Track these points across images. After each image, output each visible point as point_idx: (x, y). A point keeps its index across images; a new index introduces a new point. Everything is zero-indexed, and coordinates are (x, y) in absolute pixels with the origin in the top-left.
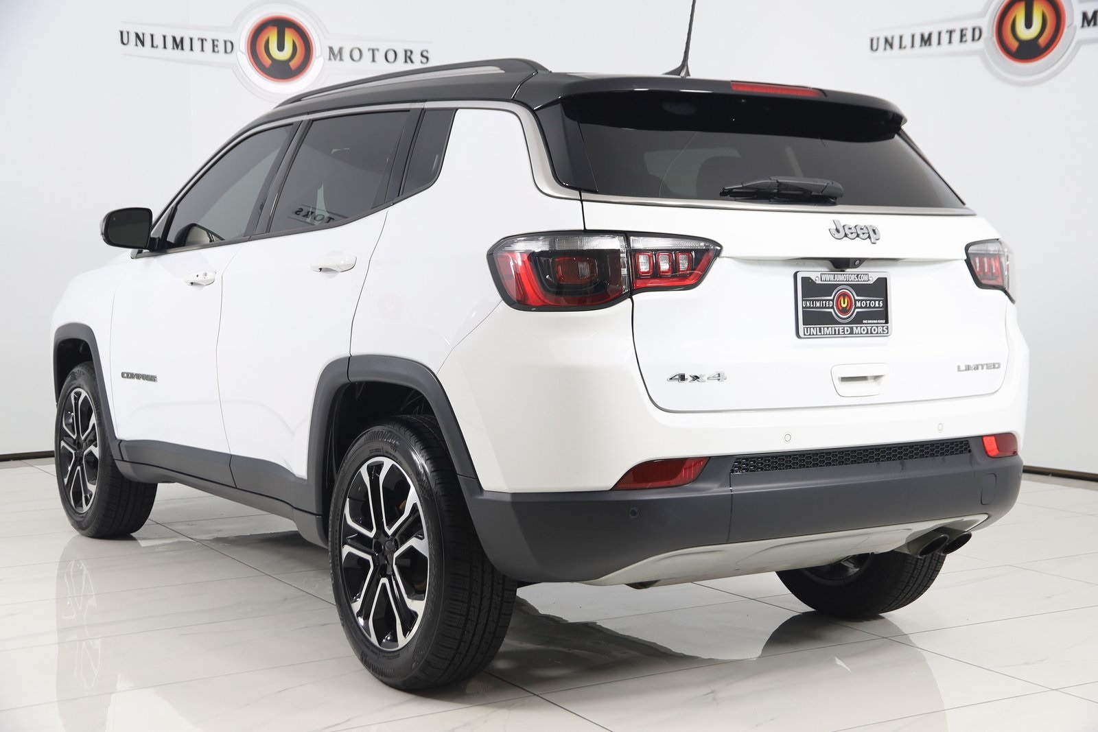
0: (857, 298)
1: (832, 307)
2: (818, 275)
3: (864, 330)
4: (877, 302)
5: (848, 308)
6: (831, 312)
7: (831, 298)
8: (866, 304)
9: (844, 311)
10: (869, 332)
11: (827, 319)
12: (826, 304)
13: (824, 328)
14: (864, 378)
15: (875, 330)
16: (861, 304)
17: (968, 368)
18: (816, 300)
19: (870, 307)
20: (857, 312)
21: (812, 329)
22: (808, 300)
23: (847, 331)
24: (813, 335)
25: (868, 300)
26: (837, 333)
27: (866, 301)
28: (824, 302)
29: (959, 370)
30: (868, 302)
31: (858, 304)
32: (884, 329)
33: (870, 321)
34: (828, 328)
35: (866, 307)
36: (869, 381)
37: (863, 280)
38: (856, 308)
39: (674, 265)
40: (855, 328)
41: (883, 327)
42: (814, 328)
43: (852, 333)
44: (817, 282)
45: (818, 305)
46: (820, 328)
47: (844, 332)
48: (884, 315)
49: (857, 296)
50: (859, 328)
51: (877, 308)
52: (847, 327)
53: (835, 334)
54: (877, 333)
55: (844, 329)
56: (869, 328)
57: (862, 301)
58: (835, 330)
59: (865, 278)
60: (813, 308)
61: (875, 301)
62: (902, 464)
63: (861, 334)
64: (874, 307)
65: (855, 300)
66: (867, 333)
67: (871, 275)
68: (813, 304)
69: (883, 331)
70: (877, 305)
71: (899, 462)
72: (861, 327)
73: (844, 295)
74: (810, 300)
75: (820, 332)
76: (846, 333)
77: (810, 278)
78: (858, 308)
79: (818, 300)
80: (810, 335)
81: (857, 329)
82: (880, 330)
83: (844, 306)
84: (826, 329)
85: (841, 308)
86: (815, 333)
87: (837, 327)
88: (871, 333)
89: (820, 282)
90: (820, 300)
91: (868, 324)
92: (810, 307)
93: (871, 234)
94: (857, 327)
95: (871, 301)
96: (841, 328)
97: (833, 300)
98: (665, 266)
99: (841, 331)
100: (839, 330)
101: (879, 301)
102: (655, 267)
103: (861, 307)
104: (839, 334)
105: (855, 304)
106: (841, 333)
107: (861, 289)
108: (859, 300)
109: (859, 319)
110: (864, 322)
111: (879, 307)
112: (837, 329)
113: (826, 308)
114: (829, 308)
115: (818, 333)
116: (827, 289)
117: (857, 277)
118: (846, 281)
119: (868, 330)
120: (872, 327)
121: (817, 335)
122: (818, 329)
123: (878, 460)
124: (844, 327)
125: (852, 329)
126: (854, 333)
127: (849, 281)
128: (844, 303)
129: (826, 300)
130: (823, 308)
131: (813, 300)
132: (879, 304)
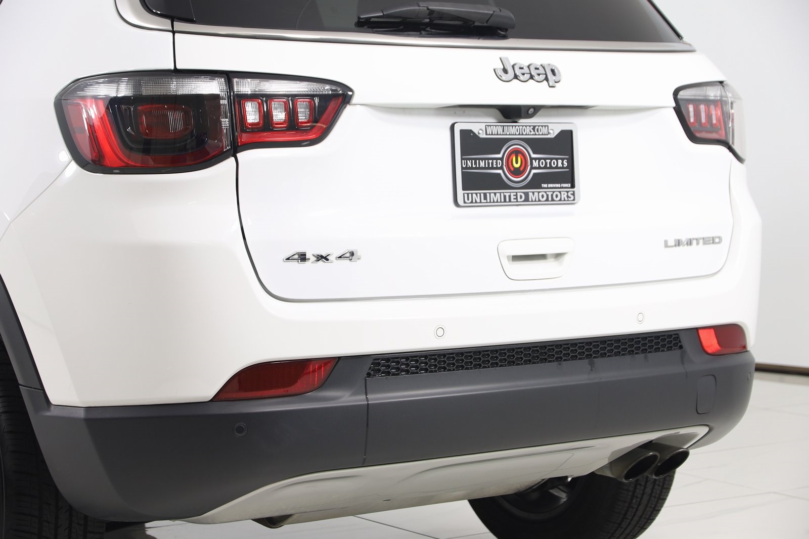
1: (501, 168)
2: (481, 127)
3: (543, 196)
4: (560, 161)
5: (521, 169)
6: (499, 174)
7: (500, 156)
8: (546, 163)
9: (517, 172)
10: (550, 199)
11: (496, 183)
12: (493, 163)
13: (490, 193)
14: (543, 257)
15: (557, 196)
16: (538, 163)
17: (678, 243)
18: (479, 159)
19: (551, 167)
20: (534, 174)
21: (474, 195)
22: (469, 159)
23: (521, 197)
24: (476, 202)
25: (548, 159)
26: (507, 200)
27: (545, 159)
28: (490, 161)
29: (666, 246)
30: (548, 161)
31: (535, 164)
32: (570, 195)
33: (551, 185)
34: (495, 194)
35: (545, 167)
36: (548, 260)
37: (542, 134)
38: (532, 168)
39: (292, 114)
40: (531, 194)
41: (568, 192)
42: (476, 194)
43: (527, 200)
44: (481, 136)
45: (482, 164)
46: (485, 195)
47: (516, 199)
48: (568, 177)
49: (534, 153)
50: (536, 194)
51: (560, 168)
52: (520, 193)
53: (505, 201)
54: (560, 200)
55: (516, 195)
56: (550, 194)
57: (539, 159)
58: (505, 197)
59: (544, 130)
60: (476, 168)
61: (557, 159)
62: (592, 364)
63: (539, 201)
64: (557, 167)
65: (532, 159)
66: (547, 200)
67: (553, 127)
68: (476, 164)
69: (568, 197)
70: (560, 165)
71: (586, 361)
72: (539, 192)
73: (517, 152)
74: (472, 159)
75: (485, 198)
76: (519, 200)
77: (471, 131)
78: (536, 168)
79: (482, 159)
80: (472, 202)
81: (534, 194)
82: (564, 195)
83: (517, 166)
84: (492, 195)
85: (512, 169)
86: (478, 200)
87: (507, 193)
88: (553, 200)
89: (484, 136)
90: (485, 159)
91: (549, 189)
92: (472, 168)
93: (549, 75)
94: (533, 193)
95: (551, 159)
96: (512, 194)
97: (502, 159)
98: (279, 115)
99: (512, 197)
100: (510, 196)
101: (563, 160)
102: (266, 116)
103: (539, 168)
104: (510, 201)
105: (531, 163)
106: (512, 200)
107: (539, 145)
108: (535, 159)
109: (536, 182)
111: (563, 168)
112: (507, 195)
113: (493, 168)
114: (497, 168)
115: (483, 201)
116: (494, 145)
117: (534, 129)
118: (519, 134)
119: (547, 196)
120: (554, 192)
121: (481, 202)
122: (482, 195)
123: (559, 359)
124: (516, 193)
125: (527, 194)
126: (530, 200)
127: (522, 134)
128: (517, 163)
129: (493, 159)
130: (489, 168)
131: (475, 159)
132: (562, 163)
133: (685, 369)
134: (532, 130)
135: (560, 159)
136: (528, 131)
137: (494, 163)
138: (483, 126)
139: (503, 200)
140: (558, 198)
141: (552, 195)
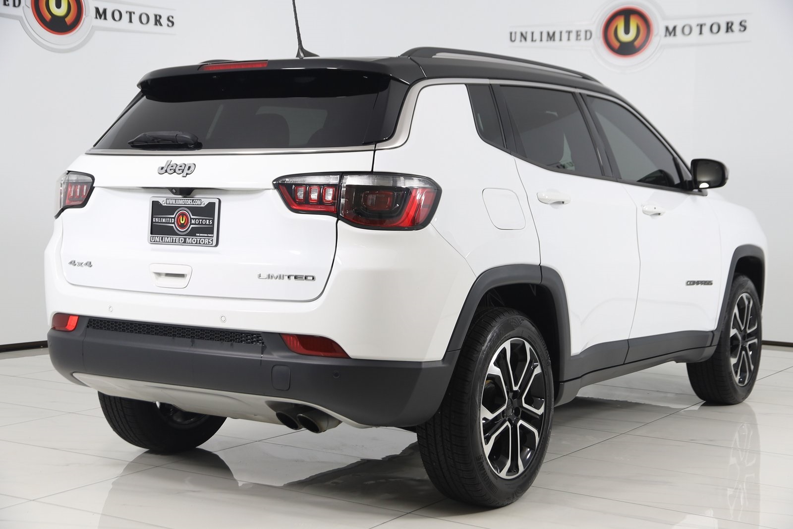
0: (192, 217)
1: (174, 223)
2: (164, 199)
3: (194, 241)
4: (208, 221)
5: (185, 224)
6: (172, 227)
7: (173, 216)
8: (199, 221)
9: (182, 226)
10: (198, 243)
11: (169, 231)
12: (170, 220)
15: (202, 241)
16: (195, 221)
17: (270, 277)
18: (162, 218)
19: (202, 224)
20: (192, 227)
21: (156, 237)
22: (157, 217)
23: (182, 240)
24: (157, 242)
25: (201, 219)
26: (174, 242)
27: (199, 219)
28: (168, 219)
29: (260, 277)
30: (201, 220)
31: (193, 222)
32: (210, 241)
33: (201, 235)
34: (168, 237)
35: (199, 224)
37: (197, 204)
38: (191, 224)
40: (187, 239)
41: (209, 239)
42: (158, 237)
43: (185, 242)
44: (163, 205)
45: (164, 221)
46: (162, 237)
47: (179, 241)
48: (209, 230)
49: (193, 215)
50: (191, 239)
51: (207, 225)
52: (182, 238)
53: (173, 242)
54: (204, 244)
55: (179, 239)
56: (198, 240)
57: (196, 219)
58: (173, 240)
59: (199, 202)
60: (160, 223)
61: (206, 220)
62: (193, 342)
63: (192, 243)
64: (206, 224)
65: (191, 219)
66: (196, 243)
67: (204, 200)
68: (160, 220)
69: (209, 242)
70: (208, 223)
71: (190, 340)
72: (192, 238)
73: (183, 215)
74: (159, 217)
75: (162, 240)
77: (158, 202)
78: (193, 224)
79: (164, 218)
80: (154, 241)
82: (207, 241)
83: (182, 222)
84: (166, 238)
85: (180, 224)
87: (174, 237)
88: (200, 243)
89: (165, 205)
90: (165, 218)
91: (199, 237)
92: (158, 222)
93: (187, 170)
94: (189, 238)
95: (203, 219)
96: (177, 238)
97: (174, 218)
99: (177, 240)
100: (175, 239)
101: (209, 220)
103: (195, 224)
104: (175, 242)
105: (191, 221)
106: (177, 242)
107: (196, 211)
108: (193, 219)
109: (193, 233)
110: (197, 235)
111: (209, 225)
112: (174, 239)
113: (169, 223)
114: (171, 223)
116: (171, 210)
117: (193, 201)
118: (184, 204)
119: (197, 240)
120: (201, 238)
121: (159, 242)
123: (174, 336)
125: (185, 239)
126: (187, 242)
127: (186, 204)
128: (183, 221)
129: (170, 218)
130: (167, 223)
131: (160, 218)
132: (209, 222)
133: (261, 357)
135: (208, 219)
139: (171, 242)
140: (203, 243)
141: (200, 240)
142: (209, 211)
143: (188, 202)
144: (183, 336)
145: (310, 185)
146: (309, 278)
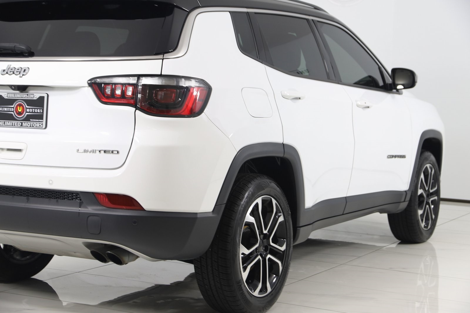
1: (13, 112)
3: (29, 125)
5: (22, 112)
6: (12, 114)
7: (13, 106)
9: (20, 114)
10: (32, 126)
11: (10, 118)
15: (35, 125)
16: (29, 110)
17: (85, 151)
18: (5, 107)
19: (35, 112)
20: (27, 115)
22: (1, 107)
23: (19, 124)
26: (13, 125)
27: (32, 109)
31: (28, 110)
32: (41, 125)
33: (34, 120)
34: (9, 122)
35: (32, 112)
38: (26, 112)
40: (23, 123)
41: (40, 123)
42: (1, 122)
43: (22, 125)
44: (5, 98)
45: (5, 110)
46: (4, 122)
48: (40, 117)
49: (28, 106)
50: (26, 123)
53: (12, 126)
54: (36, 127)
56: (32, 124)
57: (30, 108)
58: (12, 123)
59: (32, 96)
60: (3, 111)
61: (37, 109)
62: (28, 199)
63: (27, 126)
64: (37, 113)
65: (26, 108)
66: (30, 126)
67: (36, 95)
69: (40, 126)
71: (26, 198)
72: (27, 123)
75: (4, 124)
77: (1, 96)
78: (28, 112)
81: (25, 124)
82: (38, 125)
83: (20, 111)
84: (7, 122)
85: (18, 112)
87: (14, 122)
88: (33, 126)
89: (7, 98)
90: (7, 107)
92: (1, 111)
93: (23, 72)
95: (35, 109)
97: (13, 108)
99: (16, 124)
100: (15, 124)
103: (30, 112)
104: (14, 126)
105: (26, 110)
106: (15, 125)
107: (30, 103)
108: (28, 108)
109: (28, 118)
110: (31, 120)
111: (40, 113)
112: (13, 123)
113: (10, 111)
114: (12, 111)
116: (11, 101)
118: (21, 98)
119: (31, 124)
120: (33, 123)
121: (2, 125)
122: (3, 122)
123: (14, 195)
124: (18, 122)
125: (22, 123)
126: (23, 126)
127: (23, 98)
128: (20, 109)
129: (10, 107)
130: (8, 111)
131: (3, 107)
132: (40, 111)
133: (79, 210)
134: (27, 96)
135: (39, 109)
136: (25, 96)
137: (10, 109)
138: (6, 94)
139: (11, 125)
141: (33, 124)
142: (40, 102)
143: (24, 96)
144: (21, 195)
145: (115, 84)
146: (114, 152)
